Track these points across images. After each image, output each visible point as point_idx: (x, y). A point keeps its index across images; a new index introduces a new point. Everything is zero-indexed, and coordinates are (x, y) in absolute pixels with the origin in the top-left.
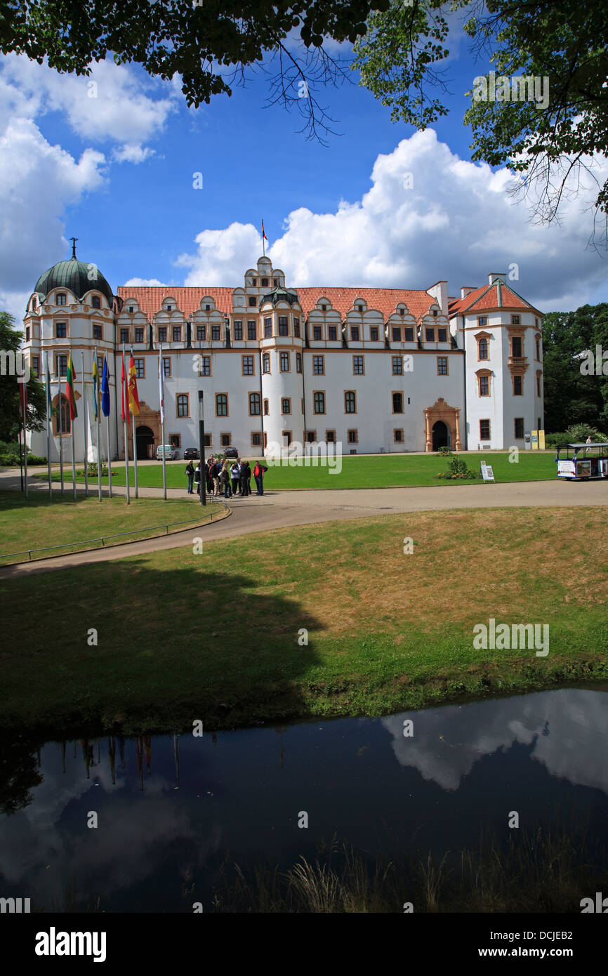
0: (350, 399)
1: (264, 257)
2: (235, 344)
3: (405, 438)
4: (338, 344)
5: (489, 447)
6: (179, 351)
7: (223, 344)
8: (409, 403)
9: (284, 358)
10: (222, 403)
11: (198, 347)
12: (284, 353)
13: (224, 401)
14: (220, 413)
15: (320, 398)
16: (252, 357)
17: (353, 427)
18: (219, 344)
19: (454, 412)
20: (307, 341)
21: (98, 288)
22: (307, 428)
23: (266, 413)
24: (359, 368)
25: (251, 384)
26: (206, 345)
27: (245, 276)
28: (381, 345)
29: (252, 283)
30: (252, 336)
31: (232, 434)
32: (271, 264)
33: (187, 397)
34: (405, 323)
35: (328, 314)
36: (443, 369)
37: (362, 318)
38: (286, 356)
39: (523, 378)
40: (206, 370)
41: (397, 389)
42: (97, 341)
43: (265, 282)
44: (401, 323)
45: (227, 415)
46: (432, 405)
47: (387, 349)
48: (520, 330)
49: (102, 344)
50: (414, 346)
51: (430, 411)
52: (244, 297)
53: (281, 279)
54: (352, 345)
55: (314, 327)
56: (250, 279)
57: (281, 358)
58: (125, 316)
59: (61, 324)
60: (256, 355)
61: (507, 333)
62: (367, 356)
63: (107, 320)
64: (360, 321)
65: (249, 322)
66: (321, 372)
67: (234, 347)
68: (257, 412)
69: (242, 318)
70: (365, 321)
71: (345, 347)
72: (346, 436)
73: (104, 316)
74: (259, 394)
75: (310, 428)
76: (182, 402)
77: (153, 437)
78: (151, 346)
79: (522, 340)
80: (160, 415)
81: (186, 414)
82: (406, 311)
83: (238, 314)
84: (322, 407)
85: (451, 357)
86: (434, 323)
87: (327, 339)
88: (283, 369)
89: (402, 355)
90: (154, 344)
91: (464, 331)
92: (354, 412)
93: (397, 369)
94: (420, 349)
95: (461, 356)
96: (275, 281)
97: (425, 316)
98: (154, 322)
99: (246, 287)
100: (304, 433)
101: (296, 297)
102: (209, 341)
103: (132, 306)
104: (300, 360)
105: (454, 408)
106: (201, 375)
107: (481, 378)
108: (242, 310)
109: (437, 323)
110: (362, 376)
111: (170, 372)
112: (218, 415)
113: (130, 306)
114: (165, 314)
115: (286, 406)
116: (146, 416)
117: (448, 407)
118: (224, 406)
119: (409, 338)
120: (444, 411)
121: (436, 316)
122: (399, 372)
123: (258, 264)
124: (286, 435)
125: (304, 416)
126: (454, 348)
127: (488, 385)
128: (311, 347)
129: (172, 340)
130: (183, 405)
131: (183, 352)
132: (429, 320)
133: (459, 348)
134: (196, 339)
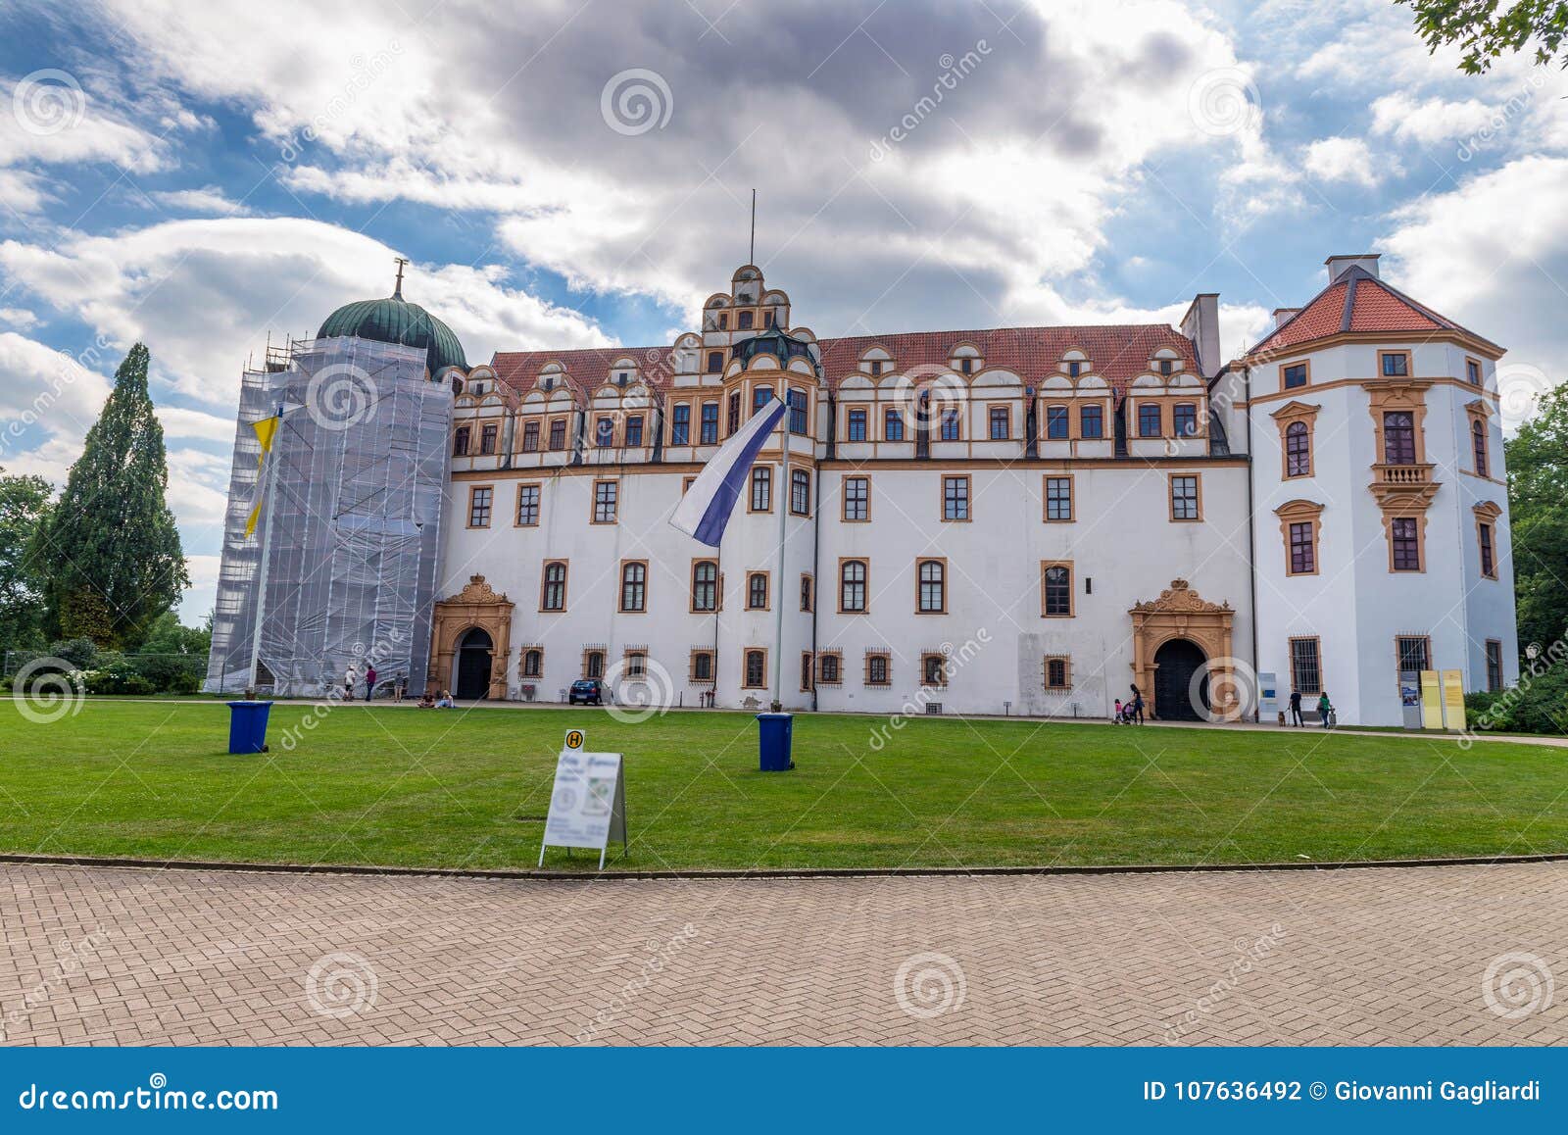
0: (931, 578)
1: (751, 267)
2: (672, 455)
3: (1074, 680)
4: (907, 451)
6: (555, 469)
7: (647, 451)
8: (1089, 591)
9: (762, 480)
10: (633, 581)
11: (593, 460)
12: (761, 469)
13: (640, 579)
14: (629, 605)
15: (855, 575)
17: (934, 647)
18: (638, 455)
19: (1222, 614)
20: (831, 444)
22: (818, 645)
23: (722, 606)
24: (956, 505)
26: (610, 456)
27: (706, 308)
28: (1016, 451)
29: (717, 323)
30: (709, 436)
31: (652, 651)
32: (761, 279)
33: (565, 568)
34: (1079, 393)
35: (884, 383)
36: (1185, 505)
38: (766, 476)
39: (1425, 523)
40: (605, 509)
41: (1059, 557)
43: (745, 321)
44: (1070, 394)
45: (642, 610)
46: (1153, 596)
47: (1032, 459)
48: (1406, 390)
50: (1104, 449)
51: (1143, 614)
52: (698, 352)
53: (781, 310)
54: (939, 450)
55: (851, 413)
56: (715, 314)
57: (753, 481)
58: (469, 402)
61: (1367, 399)
62: (977, 475)
65: (704, 407)
66: (861, 515)
67: (669, 460)
68: (710, 604)
69: (689, 398)
70: (976, 393)
71: (923, 458)
72: (916, 668)
75: (826, 645)
76: (555, 579)
77: (490, 652)
78: (509, 462)
79: (1416, 416)
80: (505, 604)
81: (559, 605)
82: (1085, 367)
83: (684, 389)
84: (859, 597)
85: (1210, 476)
86: (1162, 392)
87: (879, 439)
88: (757, 506)
89: (1073, 472)
90: (513, 457)
91: (1248, 407)
92: (941, 611)
93: (1059, 506)
94: (1122, 457)
95: (1238, 472)
96: (768, 315)
97: (1137, 375)
98: (517, 412)
99: (704, 331)
100: (806, 658)
101: (805, 345)
102: (618, 448)
103: (483, 382)
104: (807, 485)
105: (1219, 603)
106: (595, 521)
107: (1291, 525)
108: (693, 381)
109: (1172, 392)
110: (963, 525)
111: (536, 515)
112: (623, 609)
113: (478, 382)
114: (539, 396)
115: (758, 591)
116: (479, 606)
117: (1202, 602)
118: (639, 589)
119: (1091, 431)
120: (1190, 615)
121: (1169, 374)
122: (1064, 514)
123: (734, 281)
124: (755, 658)
125: (811, 615)
126: (1219, 451)
127: (1310, 543)
128: (839, 457)
129: (546, 448)
130: (557, 584)
131: (565, 471)
132: (1148, 384)
133: (1234, 451)
134: (594, 444)
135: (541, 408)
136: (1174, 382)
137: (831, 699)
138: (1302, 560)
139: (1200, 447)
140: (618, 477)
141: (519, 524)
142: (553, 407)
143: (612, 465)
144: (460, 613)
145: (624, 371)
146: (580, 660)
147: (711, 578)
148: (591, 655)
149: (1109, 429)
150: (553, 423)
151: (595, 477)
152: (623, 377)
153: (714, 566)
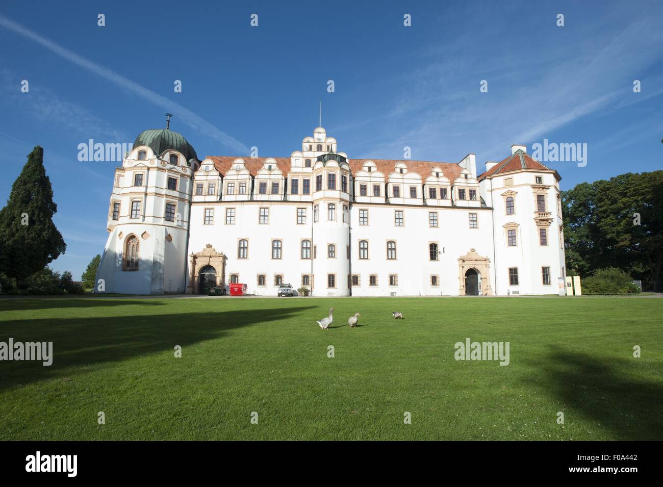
0: (391, 247)
3: (440, 283)
4: (383, 200)
5: (518, 292)
6: (243, 202)
7: (281, 196)
8: (443, 252)
10: (277, 247)
11: (258, 199)
12: (332, 204)
13: (279, 246)
14: (275, 257)
15: (364, 246)
16: (306, 208)
17: (393, 272)
18: (277, 197)
19: (486, 260)
21: (178, 150)
22: (351, 273)
23: (315, 257)
24: (399, 220)
25: (304, 232)
26: (265, 197)
28: (420, 202)
29: (308, 148)
30: (306, 191)
31: (284, 275)
32: (325, 133)
33: (247, 241)
34: (439, 183)
35: (373, 175)
36: (474, 222)
37: (403, 178)
38: (333, 207)
39: (548, 230)
40: (263, 217)
41: (434, 241)
42: (171, 191)
43: (319, 148)
44: (436, 183)
45: (281, 258)
46: (464, 254)
47: (425, 206)
48: (543, 188)
49: (175, 193)
51: (462, 260)
52: (301, 159)
53: (333, 145)
54: (393, 200)
55: (360, 185)
56: (307, 145)
57: (329, 208)
58: (202, 173)
59: (139, 175)
60: (309, 207)
61: (533, 190)
62: (407, 211)
63: (183, 175)
64: (401, 181)
65: (304, 180)
66: (366, 223)
67: (290, 200)
68: (308, 256)
69: (298, 176)
70: (405, 181)
71: (387, 203)
72: (387, 279)
73: (181, 171)
74: (311, 241)
75: (354, 273)
76: (243, 246)
77: (216, 275)
78: (221, 198)
79: (545, 196)
80: (222, 256)
81: (245, 257)
82: (441, 174)
83: (295, 173)
84: (366, 254)
85: (481, 214)
86: (465, 184)
87: (372, 195)
88: (331, 218)
89: (438, 210)
90: (223, 197)
91: (492, 191)
92: (395, 259)
93: (434, 221)
94: (454, 206)
95: (490, 212)
96: (328, 147)
98: (224, 178)
99: (303, 151)
100: (348, 277)
102: (269, 194)
103: (208, 165)
104: (348, 211)
105: (485, 257)
106: (260, 223)
107: (508, 230)
108: (299, 170)
109: (468, 185)
110: (402, 228)
111: (234, 220)
112: (273, 258)
113: (206, 166)
114: (235, 173)
115: (332, 251)
116: (210, 257)
117: (479, 256)
118: (279, 250)
119: (444, 196)
120: (476, 260)
121: (467, 179)
122: (435, 225)
123: (314, 133)
124: (331, 277)
125: (349, 260)
126: (483, 206)
127: (515, 237)
128: (357, 202)
129: (238, 194)
130: (244, 248)
131: (246, 203)
132: (460, 182)
133: (488, 206)
134: (258, 192)
135: (235, 177)
136: (469, 182)
137: (357, 292)
138: (512, 242)
139: (477, 204)
140: (269, 206)
141: (226, 223)
142: (240, 177)
143: (267, 201)
144: (202, 259)
145: (270, 165)
146: (256, 278)
147: (309, 246)
149: (449, 197)
150: (240, 183)
151: (260, 206)
152: (270, 167)
153: (310, 242)
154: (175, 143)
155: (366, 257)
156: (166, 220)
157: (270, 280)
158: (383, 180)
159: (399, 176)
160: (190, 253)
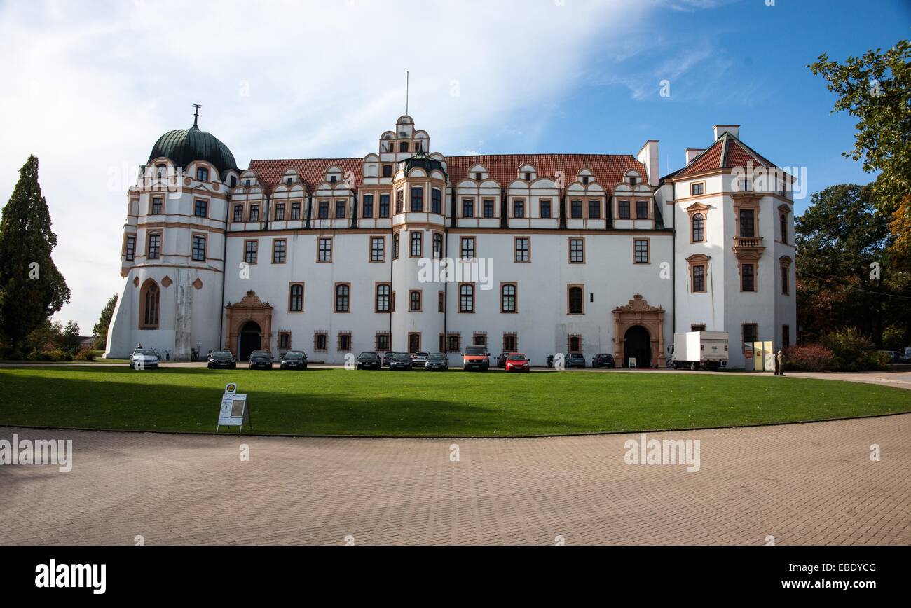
1: (407, 116)
3: (584, 347)
4: (495, 223)
6: (295, 231)
7: (349, 221)
8: (592, 300)
9: (417, 239)
10: (342, 296)
11: (317, 226)
12: (417, 233)
13: (346, 293)
14: (340, 308)
15: (467, 292)
16: (383, 238)
17: (510, 331)
18: (343, 223)
19: (658, 313)
20: (454, 218)
21: (207, 159)
22: (447, 330)
23: (395, 309)
24: (522, 253)
25: (380, 273)
26: (326, 223)
27: (381, 139)
28: (554, 224)
29: (388, 148)
30: (385, 213)
32: (413, 124)
33: (302, 287)
34: (588, 194)
35: (483, 185)
36: (642, 255)
37: (529, 188)
38: (419, 237)
39: (757, 267)
40: (324, 254)
41: (575, 281)
42: (200, 219)
43: (404, 148)
44: (583, 194)
45: (348, 311)
46: (624, 303)
47: (563, 228)
48: (751, 198)
49: (205, 222)
50: (601, 224)
51: (620, 313)
52: (377, 165)
53: (425, 142)
54: (513, 223)
55: (464, 201)
56: (386, 143)
57: (412, 239)
58: (241, 191)
59: (158, 199)
60: (388, 237)
61: (732, 203)
62: (534, 238)
63: (214, 195)
64: (526, 192)
65: (381, 196)
67: (361, 227)
68: (386, 308)
69: (372, 191)
70: (533, 192)
71: (504, 227)
72: (501, 343)
73: (212, 190)
75: (452, 329)
76: (296, 293)
77: (260, 335)
78: (267, 226)
79: (755, 212)
80: (267, 308)
81: (299, 308)
82: (591, 179)
83: (369, 186)
84: (469, 304)
85: (654, 240)
86: (631, 194)
87: (480, 216)
88: (414, 254)
89: (584, 236)
90: (269, 223)
91: (674, 204)
92: (514, 311)
93: (577, 255)
94: (610, 229)
95: (669, 238)
96: (417, 145)
97: (618, 185)
98: (271, 197)
99: (381, 153)
100: (441, 337)
101: (439, 163)
102: (331, 219)
103: (249, 179)
104: (441, 242)
105: (657, 307)
106: (319, 261)
107: (694, 267)
108: (374, 182)
109: (636, 194)
110: (526, 264)
111: (285, 257)
112: (337, 311)
113: (247, 179)
114: (284, 188)
115: (415, 301)
116: (253, 309)
117: (649, 306)
118: (346, 299)
119: (594, 215)
120: (643, 313)
121: (634, 185)
122: (579, 259)
123: (398, 124)
124: (415, 338)
125: (444, 314)
126: (659, 227)
127: (703, 276)
128: (458, 226)
129: (289, 218)
130: (297, 296)
131: (301, 232)
132: (623, 190)
133: (666, 227)
134: (317, 216)
135: (285, 195)
136: (637, 189)
137: (453, 358)
138: (699, 285)
140: (332, 235)
141: (274, 262)
142: (292, 195)
143: (329, 229)
144: (241, 313)
145: (334, 175)
146: (313, 339)
147: (387, 293)
148: (319, 336)
149: (603, 214)
150: (293, 204)
151: (319, 236)
152: (334, 178)
153: (388, 286)
154: (203, 150)
155: (469, 308)
156: (193, 260)
157: (333, 342)
158: (497, 192)
159: (524, 185)
160: (226, 304)
